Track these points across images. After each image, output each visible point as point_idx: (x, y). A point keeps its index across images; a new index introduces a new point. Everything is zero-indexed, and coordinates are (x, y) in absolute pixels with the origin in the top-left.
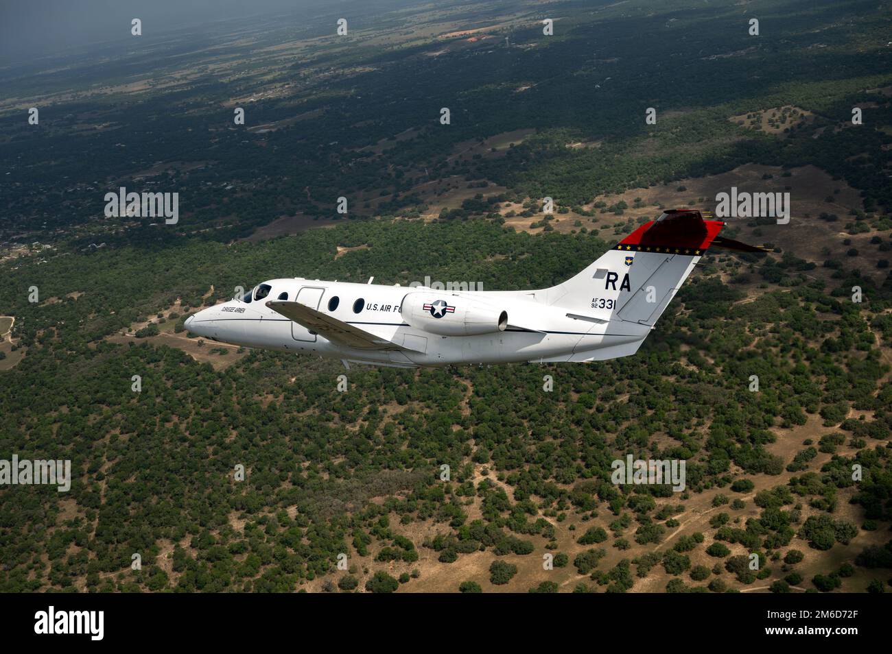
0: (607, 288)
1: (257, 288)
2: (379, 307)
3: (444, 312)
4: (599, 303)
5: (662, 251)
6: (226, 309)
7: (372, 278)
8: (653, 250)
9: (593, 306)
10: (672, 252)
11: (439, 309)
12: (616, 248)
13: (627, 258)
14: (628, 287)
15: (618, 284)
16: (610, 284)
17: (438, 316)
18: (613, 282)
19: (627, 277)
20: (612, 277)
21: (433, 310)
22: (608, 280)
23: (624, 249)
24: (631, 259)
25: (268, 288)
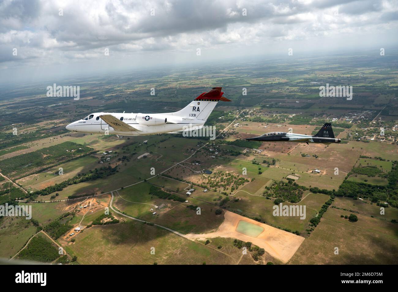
0: (193, 111)
1: (89, 116)
2: (128, 119)
3: (149, 119)
4: (191, 115)
5: (208, 100)
6: (80, 122)
7: (124, 112)
8: (205, 100)
9: (190, 116)
10: (210, 101)
11: (147, 118)
12: (195, 100)
13: (198, 103)
14: (199, 110)
15: (196, 110)
16: (194, 110)
17: (147, 120)
18: (195, 109)
19: (198, 108)
20: (194, 108)
21: (145, 119)
22: (193, 109)
23: (197, 100)
24: (199, 103)
25: (93, 116)
